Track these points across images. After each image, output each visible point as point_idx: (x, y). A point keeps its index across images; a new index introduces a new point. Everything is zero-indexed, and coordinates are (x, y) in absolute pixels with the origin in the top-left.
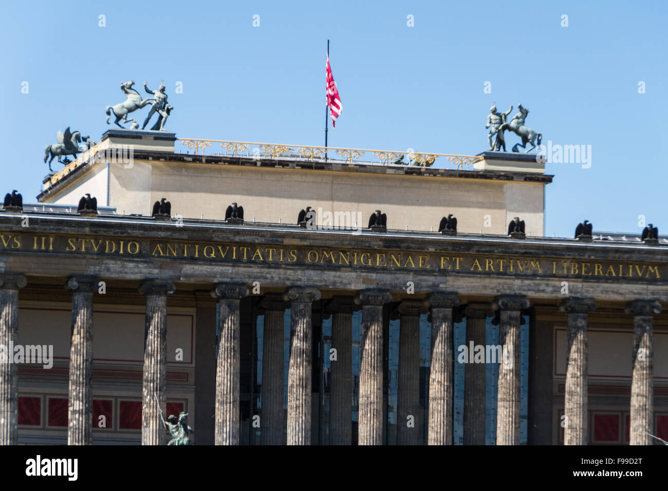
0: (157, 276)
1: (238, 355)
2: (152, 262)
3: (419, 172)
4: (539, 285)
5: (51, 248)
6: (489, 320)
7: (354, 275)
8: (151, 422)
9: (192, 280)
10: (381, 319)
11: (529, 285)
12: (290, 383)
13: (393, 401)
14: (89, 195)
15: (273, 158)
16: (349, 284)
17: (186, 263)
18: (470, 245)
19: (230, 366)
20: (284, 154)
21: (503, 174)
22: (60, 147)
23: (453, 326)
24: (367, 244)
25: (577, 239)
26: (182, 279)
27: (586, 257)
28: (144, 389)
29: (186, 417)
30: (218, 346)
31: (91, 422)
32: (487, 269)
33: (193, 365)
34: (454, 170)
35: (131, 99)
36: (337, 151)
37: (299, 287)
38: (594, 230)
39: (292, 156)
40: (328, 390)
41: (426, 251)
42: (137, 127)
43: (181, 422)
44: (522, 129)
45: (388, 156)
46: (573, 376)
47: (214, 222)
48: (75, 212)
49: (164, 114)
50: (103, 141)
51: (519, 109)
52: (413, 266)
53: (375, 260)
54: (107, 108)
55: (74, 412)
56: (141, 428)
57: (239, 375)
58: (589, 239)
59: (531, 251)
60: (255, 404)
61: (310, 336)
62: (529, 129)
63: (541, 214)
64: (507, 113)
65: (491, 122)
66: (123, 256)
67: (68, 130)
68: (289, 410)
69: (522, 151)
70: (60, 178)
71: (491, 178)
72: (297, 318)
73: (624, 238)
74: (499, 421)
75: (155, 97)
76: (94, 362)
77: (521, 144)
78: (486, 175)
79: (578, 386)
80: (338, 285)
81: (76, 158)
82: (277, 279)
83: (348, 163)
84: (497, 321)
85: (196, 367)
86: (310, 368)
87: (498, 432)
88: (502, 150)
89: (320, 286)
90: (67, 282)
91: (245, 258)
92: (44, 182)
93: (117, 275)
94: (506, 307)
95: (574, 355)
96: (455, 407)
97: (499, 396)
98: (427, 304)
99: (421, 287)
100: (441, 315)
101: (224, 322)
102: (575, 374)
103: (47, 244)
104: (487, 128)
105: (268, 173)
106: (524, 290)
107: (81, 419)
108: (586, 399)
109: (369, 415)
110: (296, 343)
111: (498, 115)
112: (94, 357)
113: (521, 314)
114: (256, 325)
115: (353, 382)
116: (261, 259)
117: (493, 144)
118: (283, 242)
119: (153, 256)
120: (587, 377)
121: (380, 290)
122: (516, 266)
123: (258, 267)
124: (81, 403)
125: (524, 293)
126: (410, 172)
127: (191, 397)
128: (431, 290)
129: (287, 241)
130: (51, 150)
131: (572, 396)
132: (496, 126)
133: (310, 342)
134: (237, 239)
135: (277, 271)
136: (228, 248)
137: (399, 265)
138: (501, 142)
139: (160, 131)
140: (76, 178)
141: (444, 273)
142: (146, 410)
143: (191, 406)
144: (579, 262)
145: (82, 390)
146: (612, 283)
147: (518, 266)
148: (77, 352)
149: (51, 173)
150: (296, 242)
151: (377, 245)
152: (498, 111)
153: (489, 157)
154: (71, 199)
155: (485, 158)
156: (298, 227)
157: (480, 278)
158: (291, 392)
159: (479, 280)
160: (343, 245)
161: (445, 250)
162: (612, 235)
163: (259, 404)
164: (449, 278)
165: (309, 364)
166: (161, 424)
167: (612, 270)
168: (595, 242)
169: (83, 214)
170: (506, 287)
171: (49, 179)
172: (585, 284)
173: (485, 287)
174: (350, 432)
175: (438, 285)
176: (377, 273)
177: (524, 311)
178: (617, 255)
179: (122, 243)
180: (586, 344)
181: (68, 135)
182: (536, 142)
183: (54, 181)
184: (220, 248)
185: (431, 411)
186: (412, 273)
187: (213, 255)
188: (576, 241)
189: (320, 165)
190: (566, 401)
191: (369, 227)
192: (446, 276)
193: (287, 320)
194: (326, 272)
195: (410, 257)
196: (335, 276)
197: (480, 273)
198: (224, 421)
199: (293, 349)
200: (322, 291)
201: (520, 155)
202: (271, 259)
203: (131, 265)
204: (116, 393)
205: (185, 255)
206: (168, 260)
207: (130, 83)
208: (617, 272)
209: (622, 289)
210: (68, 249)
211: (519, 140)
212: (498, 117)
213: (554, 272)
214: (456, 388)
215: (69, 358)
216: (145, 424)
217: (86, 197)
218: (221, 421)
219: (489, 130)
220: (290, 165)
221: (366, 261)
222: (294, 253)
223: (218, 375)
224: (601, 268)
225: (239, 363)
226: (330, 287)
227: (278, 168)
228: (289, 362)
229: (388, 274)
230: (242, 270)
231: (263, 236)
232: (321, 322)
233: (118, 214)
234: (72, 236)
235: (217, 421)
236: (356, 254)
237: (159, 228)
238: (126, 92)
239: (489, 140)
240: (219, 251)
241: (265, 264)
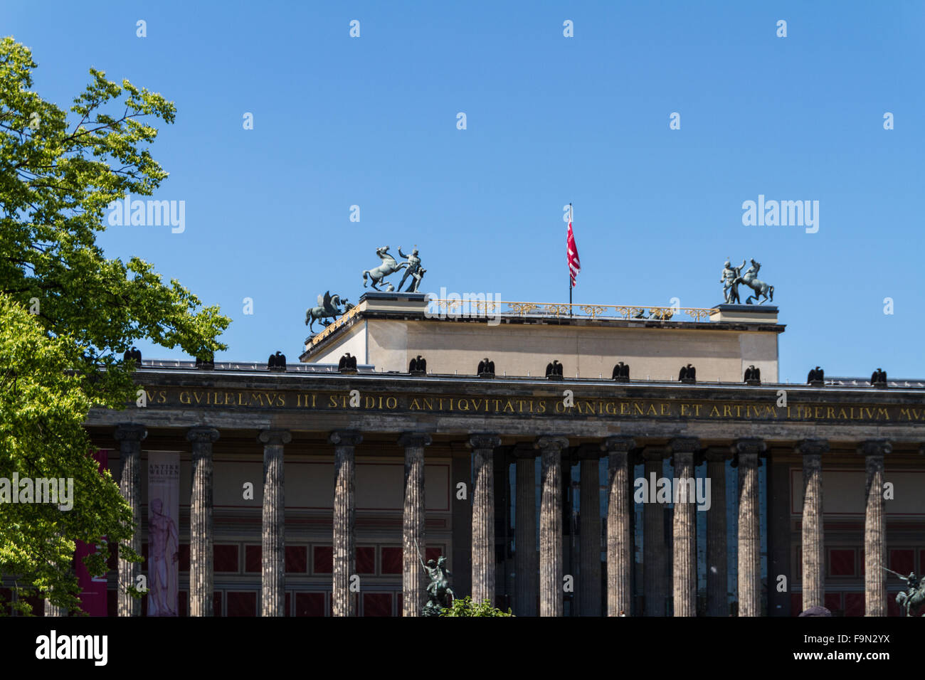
0: (414, 429)
1: (492, 502)
2: (409, 416)
3: (658, 325)
4: (774, 429)
5: (314, 405)
6: (728, 462)
7: (600, 423)
8: (412, 566)
9: (448, 432)
10: (626, 464)
11: (765, 429)
12: (542, 526)
13: (640, 541)
14: (348, 354)
15: (521, 315)
16: (596, 432)
17: (441, 416)
18: (708, 393)
19: (485, 512)
20: (532, 311)
21: (737, 324)
22: (320, 310)
23: (694, 469)
24: (611, 394)
25: (810, 384)
26: (438, 431)
27: (819, 401)
28: (404, 536)
29: (444, 561)
30: (474, 493)
31: (354, 568)
32: (725, 415)
33: (450, 512)
34: (692, 323)
35: (386, 264)
36: (581, 307)
37: (548, 436)
38: (826, 375)
39: (539, 313)
40: (578, 532)
41: (667, 399)
42: (392, 289)
43: (440, 566)
44: (755, 282)
45: (629, 311)
46: (810, 514)
47: (467, 377)
48: (336, 371)
49: (418, 276)
50: (361, 303)
51: (751, 264)
52: (656, 414)
53: (619, 409)
54: (364, 272)
55: (338, 559)
56: (402, 573)
57: (493, 520)
58: (822, 385)
59: (766, 397)
60: (509, 547)
61: (559, 482)
62: (762, 282)
63: (776, 362)
64: (740, 267)
65: (725, 277)
66: (382, 410)
67: (328, 293)
68: (541, 552)
69: (755, 303)
70: (321, 339)
71: (726, 329)
72: (547, 466)
73: (854, 383)
74: (740, 558)
75: (409, 261)
76: (357, 511)
77: (754, 296)
78: (721, 326)
79: (814, 523)
80: (585, 433)
81: (335, 320)
82: (527, 429)
83: (592, 318)
84: (736, 463)
85: (453, 514)
86: (560, 512)
87: (740, 568)
88: (736, 303)
89: (569, 435)
90: (330, 437)
91: (497, 410)
92: (306, 344)
93: (376, 429)
94: (744, 450)
95: (809, 494)
96: (698, 545)
97: (740, 534)
98: (669, 449)
99: (664, 433)
100: (682, 459)
101: (478, 470)
102: (812, 512)
103: (310, 402)
104: (722, 282)
105: (517, 329)
106: (761, 434)
107: (345, 565)
108: (822, 535)
109: (617, 555)
110: (547, 488)
111: (732, 269)
112: (357, 506)
113: (758, 457)
114: (508, 472)
115: (601, 525)
116: (513, 410)
117: (728, 297)
118: (532, 394)
119: (411, 410)
120: (822, 515)
121: (624, 437)
122: (752, 412)
123: (510, 418)
124: (345, 551)
125: (761, 436)
126: (650, 325)
127: (448, 542)
128: (672, 436)
129: (536, 393)
130: (311, 313)
131: (809, 533)
132: (730, 280)
133: (560, 487)
134: (489, 392)
135: (528, 421)
136: (481, 400)
137: (642, 413)
138: (735, 295)
139: (414, 293)
140: (336, 339)
141: (684, 419)
142: (406, 555)
143: (449, 550)
144: (812, 406)
145: (346, 538)
146: (844, 425)
147: (754, 411)
148: (340, 503)
149: (312, 335)
150: (545, 394)
151: (620, 394)
152: (732, 266)
153: (724, 309)
154: (332, 358)
155: (721, 310)
156: (546, 380)
157: (719, 423)
158: (543, 535)
159: (717, 425)
160: (589, 395)
161: (685, 397)
162: (843, 380)
163: (513, 548)
164: (689, 424)
165: (559, 508)
166: (421, 568)
167: (844, 413)
168: (827, 387)
169: (344, 372)
170: (743, 431)
171: (311, 341)
172: (818, 426)
173: (724, 432)
174: (600, 573)
175: (679, 431)
176: (622, 421)
177: (762, 454)
178: (848, 399)
179: (381, 398)
180: (821, 483)
181: (327, 298)
182: (768, 294)
183: (315, 342)
184: (473, 401)
185: (675, 550)
186: (654, 421)
187: (467, 408)
188: (810, 386)
189: (564, 321)
190: (804, 538)
191: (613, 378)
192: (686, 422)
193: (538, 467)
194: (574, 421)
195: (652, 406)
196: (582, 425)
197: (719, 419)
198: (481, 564)
199: (544, 494)
200: (569, 439)
201: (754, 307)
202: (521, 410)
203: (390, 419)
204: (378, 540)
205: (441, 408)
206: (425, 414)
207: (385, 248)
208: (849, 416)
209: (853, 430)
210: (330, 406)
211: (752, 292)
212: (732, 272)
213: (789, 416)
214: (698, 528)
215: (333, 508)
216: (406, 569)
217: (346, 356)
218: (477, 564)
219: (724, 284)
220: (538, 321)
221: (611, 410)
222: (542, 404)
223: (474, 521)
224: (833, 411)
225: (493, 509)
226: (578, 435)
227: (526, 325)
228: (540, 507)
229: (632, 421)
230: (494, 421)
231: (514, 389)
232: (570, 469)
233: (377, 371)
234: (333, 393)
235: (473, 564)
236: (601, 404)
237: (416, 384)
238: (382, 257)
239: (724, 294)
240: (472, 404)
241: (516, 415)
